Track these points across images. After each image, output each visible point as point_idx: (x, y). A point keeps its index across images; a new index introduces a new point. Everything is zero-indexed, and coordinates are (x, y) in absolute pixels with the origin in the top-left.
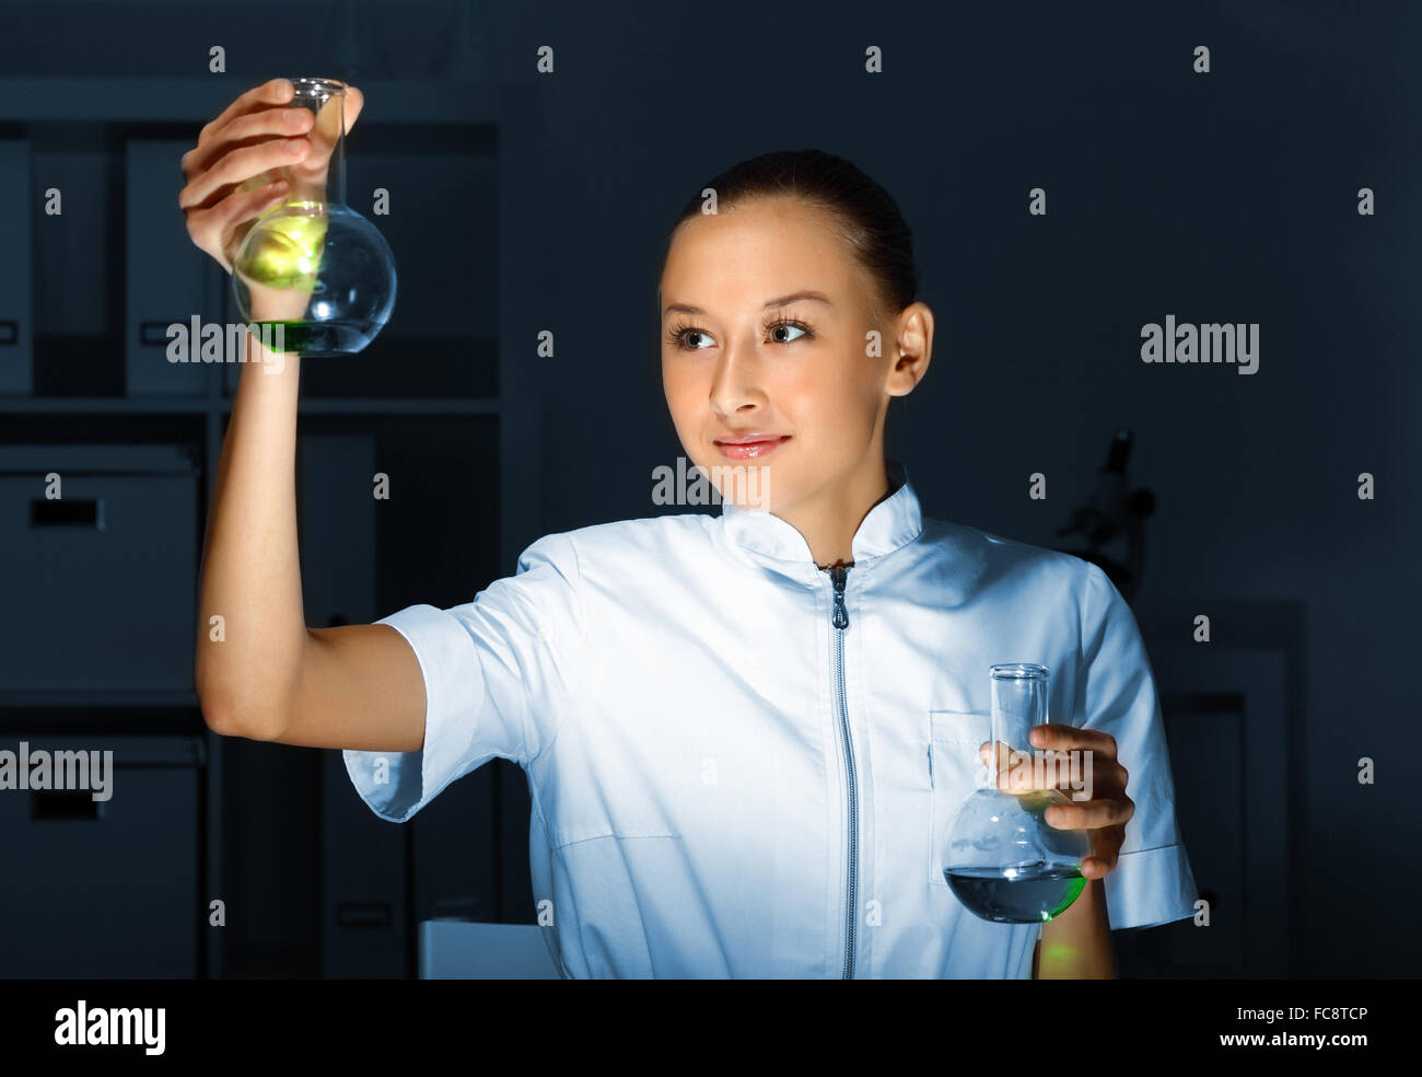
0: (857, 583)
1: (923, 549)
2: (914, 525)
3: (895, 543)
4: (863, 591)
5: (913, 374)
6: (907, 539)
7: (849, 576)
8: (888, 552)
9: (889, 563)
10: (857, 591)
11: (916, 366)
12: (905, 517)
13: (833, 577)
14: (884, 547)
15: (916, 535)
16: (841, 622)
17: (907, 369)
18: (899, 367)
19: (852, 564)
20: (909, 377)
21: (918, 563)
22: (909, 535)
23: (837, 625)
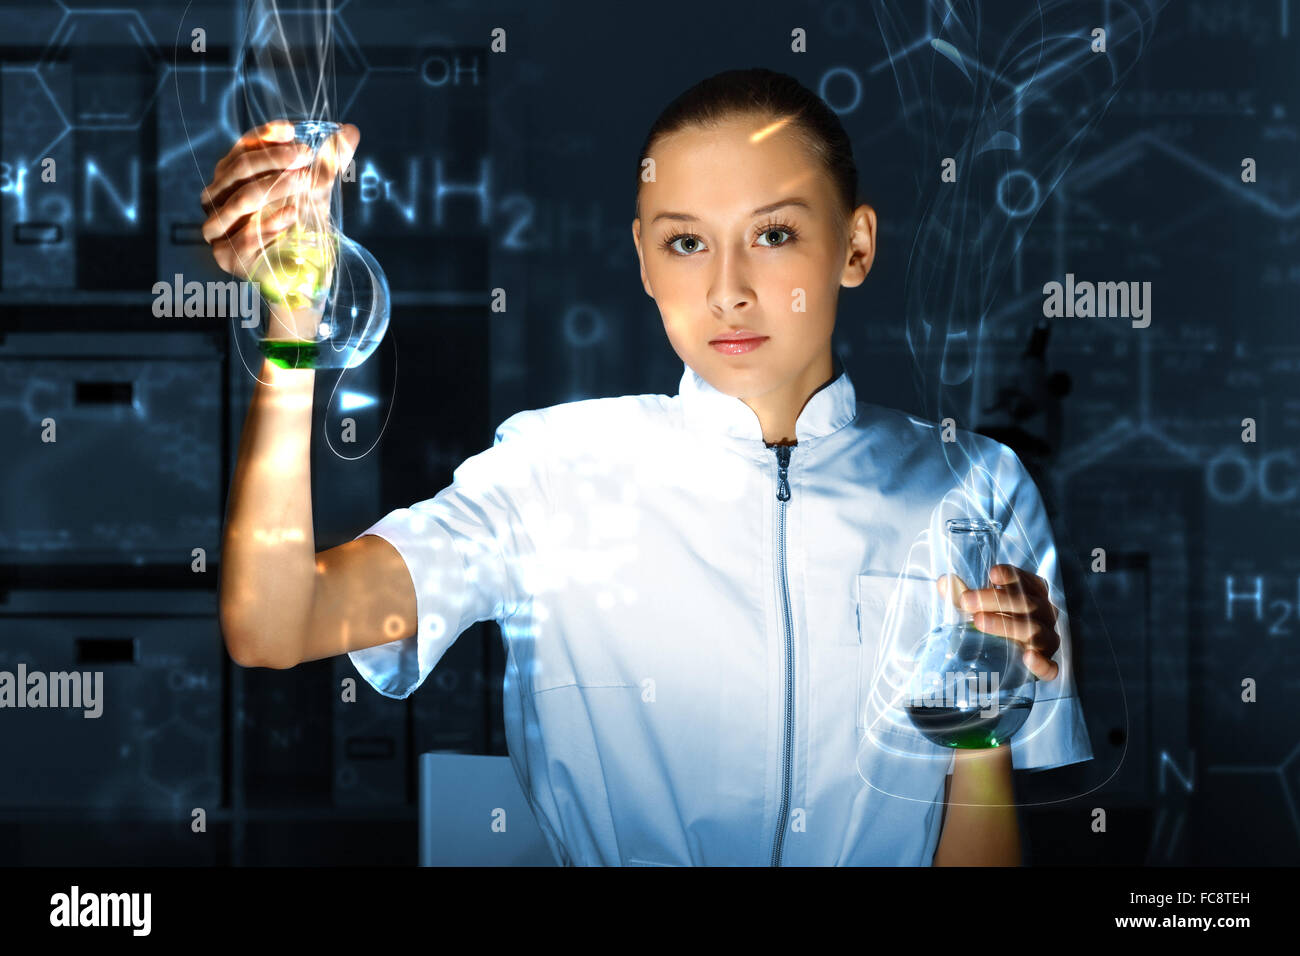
0: (799, 461)
1: (857, 433)
2: (849, 411)
3: (834, 426)
4: (804, 467)
5: (863, 267)
6: (844, 422)
7: (792, 454)
8: (827, 434)
9: (829, 444)
10: (800, 468)
11: (865, 260)
12: (842, 402)
13: (778, 455)
14: (824, 428)
15: (851, 418)
16: (784, 497)
17: (857, 263)
18: (852, 263)
19: (795, 443)
20: (860, 270)
21: (853, 444)
22: (845, 419)
23: (780, 497)
